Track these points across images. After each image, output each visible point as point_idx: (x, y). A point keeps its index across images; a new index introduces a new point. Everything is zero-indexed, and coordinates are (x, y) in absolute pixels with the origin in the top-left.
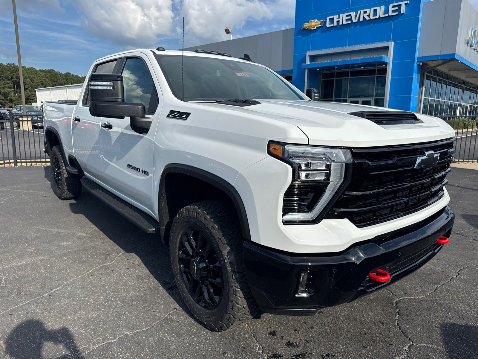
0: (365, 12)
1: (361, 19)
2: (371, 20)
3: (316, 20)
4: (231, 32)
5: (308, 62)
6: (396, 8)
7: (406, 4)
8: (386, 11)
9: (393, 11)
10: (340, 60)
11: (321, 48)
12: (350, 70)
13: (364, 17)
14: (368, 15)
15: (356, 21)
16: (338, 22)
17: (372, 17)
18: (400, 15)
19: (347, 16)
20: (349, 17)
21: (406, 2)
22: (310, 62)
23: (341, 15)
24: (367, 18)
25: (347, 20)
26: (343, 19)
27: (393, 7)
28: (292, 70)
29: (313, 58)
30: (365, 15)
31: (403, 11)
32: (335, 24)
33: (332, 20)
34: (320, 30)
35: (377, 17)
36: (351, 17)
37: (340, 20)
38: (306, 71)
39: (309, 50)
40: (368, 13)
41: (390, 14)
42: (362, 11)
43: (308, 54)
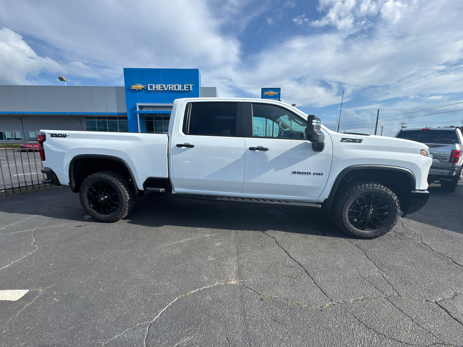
0: (171, 86)
1: (170, 89)
2: (175, 91)
3: (141, 85)
4: (65, 80)
5: (138, 109)
6: (188, 87)
7: (192, 86)
8: (183, 88)
9: (186, 88)
10: (161, 110)
11: (147, 102)
12: (163, 116)
13: (171, 89)
14: (173, 88)
15: (167, 90)
16: (155, 88)
17: (175, 89)
18: (190, 91)
19: (161, 86)
20: (162, 87)
21: (193, 85)
22: (140, 109)
23: (157, 85)
24: (173, 90)
25: (161, 88)
26: (158, 87)
27: (186, 86)
28: (127, 113)
29: (141, 107)
30: (171, 88)
31: (191, 89)
32: (154, 89)
33: (151, 87)
34: (144, 91)
35: (178, 90)
36: (163, 87)
37: (157, 87)
38: (138, 115)
39: (138, 102)
40: (173, 87)
41: (185, 89)
42: (170, 85)
43: (138, 104)
